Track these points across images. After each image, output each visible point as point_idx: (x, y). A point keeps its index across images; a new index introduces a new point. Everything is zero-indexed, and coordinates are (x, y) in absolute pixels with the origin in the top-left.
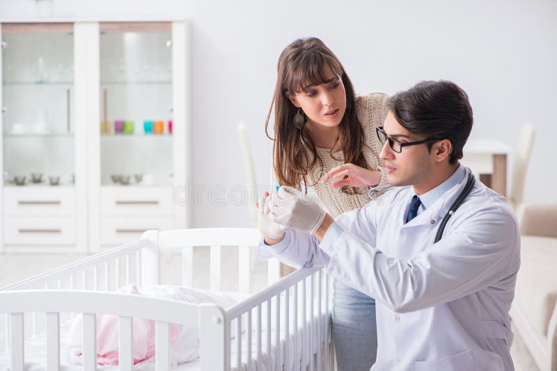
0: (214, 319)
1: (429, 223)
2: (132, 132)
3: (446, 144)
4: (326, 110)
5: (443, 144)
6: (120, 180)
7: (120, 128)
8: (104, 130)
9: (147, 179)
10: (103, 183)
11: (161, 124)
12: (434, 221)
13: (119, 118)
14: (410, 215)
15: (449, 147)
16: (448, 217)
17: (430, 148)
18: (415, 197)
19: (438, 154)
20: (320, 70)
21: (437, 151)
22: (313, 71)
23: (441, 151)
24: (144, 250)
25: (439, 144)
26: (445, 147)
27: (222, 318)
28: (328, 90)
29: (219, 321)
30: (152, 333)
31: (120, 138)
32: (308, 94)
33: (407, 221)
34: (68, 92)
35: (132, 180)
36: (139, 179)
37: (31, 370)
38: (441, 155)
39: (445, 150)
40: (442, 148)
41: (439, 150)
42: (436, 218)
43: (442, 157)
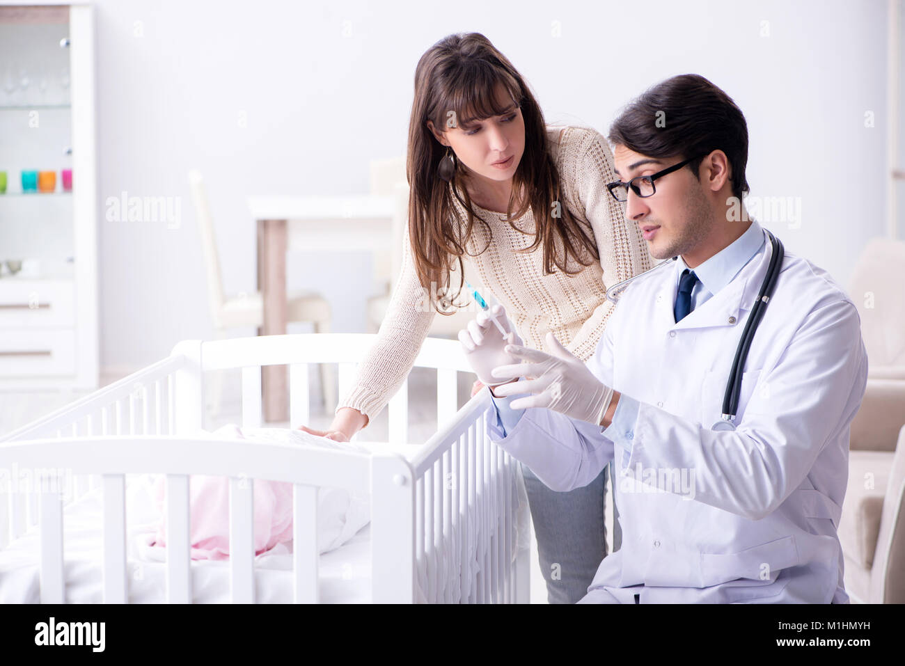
0: (397, 478)
1: (726, 322)
2: (4, 191)
3: (717, 159)
4: (495, 156)
5: (713, 159)
11: (52, 175)
12: (733, 319)
14: (680, 301)
15: (724, 162)
17: (696, 172)
18: (686, 272)
19: (712, 179)
20: (491, 94)
22: (480, 95)
23: (714, 173)
25: (708, 161)
26: (719, 163)
27: (409, 476)
28: (499, 125)
29: (405, 481)
32: (469, 131)
35: (4, 270)
36: (13, 268)
37: (76, 572)
38: (716, 177)
39: (721, 168)
40: (714, 166)
41: (711, 170)
42: (735, 311)
43: (720, 181)
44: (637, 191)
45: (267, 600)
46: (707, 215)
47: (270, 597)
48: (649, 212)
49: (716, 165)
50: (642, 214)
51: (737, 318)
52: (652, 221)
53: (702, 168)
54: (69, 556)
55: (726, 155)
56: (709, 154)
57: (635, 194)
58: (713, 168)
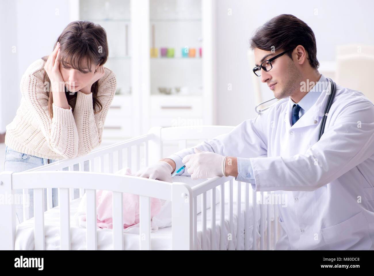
0: (183, 195)
1: (313, 124)
2: (173, 56)
3: (300, 49)
5: (298, 50)
6: (165, 91)
7: (164, 53)
8: (153, 54)
9: (184, 90)
10: (152, 93)
11: (194, 50)
12: (317, 121)
13: (164, 45)
14: (294, 119)
15: (303, 50)
16: (325, 119)
17: (291, 56)
18: (294, 105)
19: (298, 59)
21: (297, 56)
23: (299, 56)
24: (150, 142)
25: (295, 51)
26: (301, 51)
27: (188, 194)
29: (186, 195)
30: (137, 206)
31: (164, 61)
33: (292, 123)
34: (127, 27)
35: (173, 91)
36: (178, 90)
37: (50, 231)
38: (301, 58)
39: (302, 53)
40: (299, 53)
41: (298, 55)
42: (317, 118)
43: (303, 59)
44: (265, 69)
45: (129, 248)
46: (299, 76)
47: (130, 247)
48: (272, 78)
49: (300, 52)
50: (268, 79)
51: (318, 121)
52: (273, 82)
53: (293, 54)
54: (46, 224)
55: (304, 47)
56: (295, 48)
57: (264, 71)
58: (299, 54)
